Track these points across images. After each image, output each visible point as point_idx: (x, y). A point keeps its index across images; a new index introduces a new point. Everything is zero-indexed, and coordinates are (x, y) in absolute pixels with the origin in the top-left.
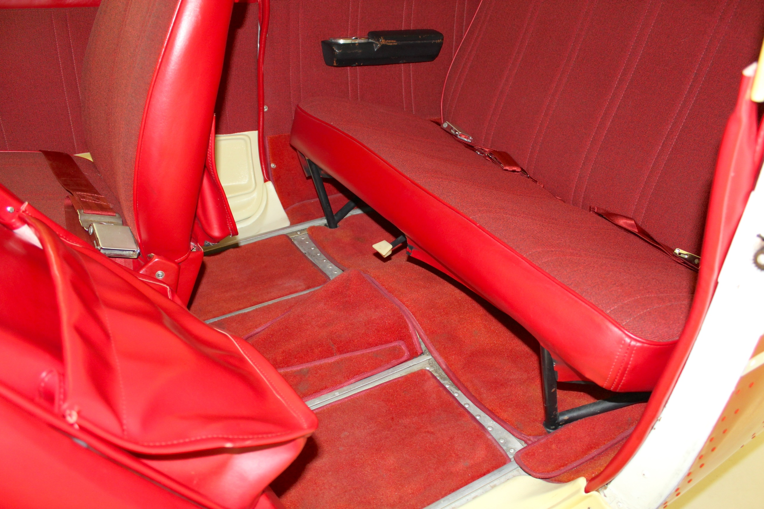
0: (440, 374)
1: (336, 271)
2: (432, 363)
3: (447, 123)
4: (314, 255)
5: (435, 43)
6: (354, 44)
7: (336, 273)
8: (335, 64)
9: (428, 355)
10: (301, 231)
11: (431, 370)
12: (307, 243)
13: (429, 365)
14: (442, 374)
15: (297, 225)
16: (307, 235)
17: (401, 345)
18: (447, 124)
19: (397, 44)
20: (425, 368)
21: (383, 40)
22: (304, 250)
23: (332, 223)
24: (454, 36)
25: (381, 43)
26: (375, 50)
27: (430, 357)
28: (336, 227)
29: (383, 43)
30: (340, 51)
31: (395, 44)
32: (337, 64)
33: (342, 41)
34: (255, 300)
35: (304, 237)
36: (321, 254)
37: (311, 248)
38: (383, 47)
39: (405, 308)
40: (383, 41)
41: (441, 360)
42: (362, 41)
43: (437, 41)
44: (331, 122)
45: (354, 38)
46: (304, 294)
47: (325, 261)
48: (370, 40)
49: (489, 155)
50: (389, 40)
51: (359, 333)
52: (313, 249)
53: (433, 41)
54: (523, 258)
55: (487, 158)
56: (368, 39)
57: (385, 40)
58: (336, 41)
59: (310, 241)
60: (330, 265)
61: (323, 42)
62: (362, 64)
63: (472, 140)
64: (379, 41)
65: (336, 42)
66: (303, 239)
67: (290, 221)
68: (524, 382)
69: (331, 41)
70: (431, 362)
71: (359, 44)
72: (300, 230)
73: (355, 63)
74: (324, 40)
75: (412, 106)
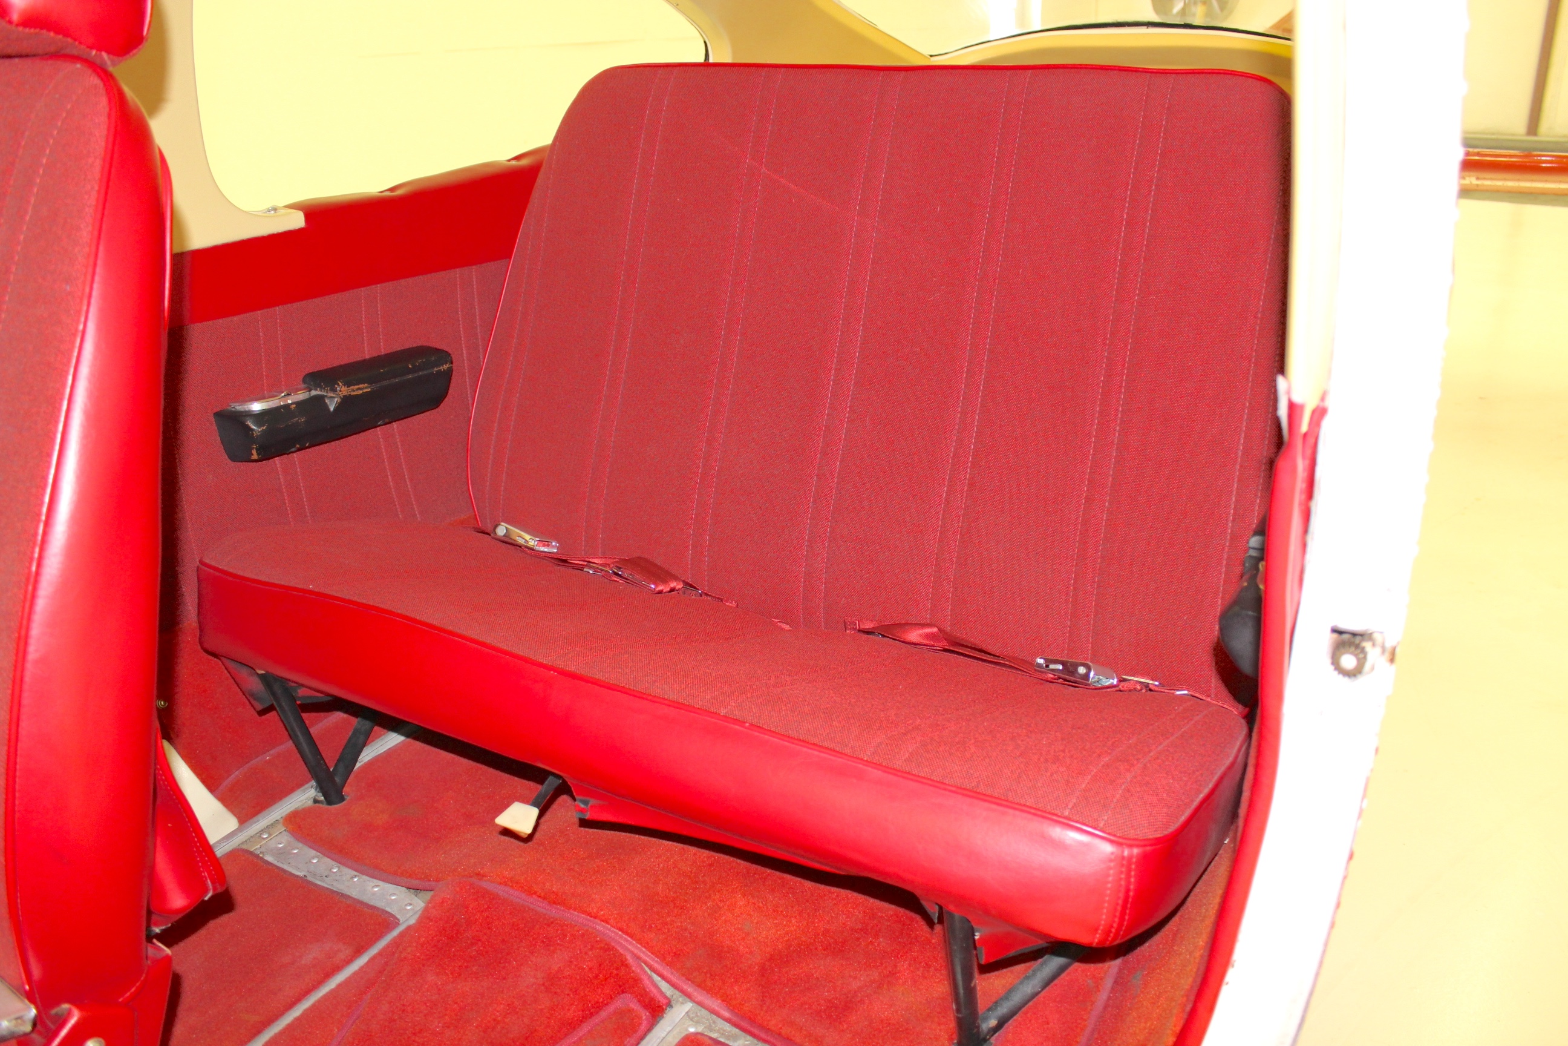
0: (722, 1031)
1: (394, 894)
2: (697, 1016)
3: (502, 525)
4: (326, 874)
5: (439, 372)
6: (287, 406)
7: (393, 898)
8: (255, 456)
9: (682, 1003)
10: (268, 828)
11: (700, 1029)
12: (295, 852)
13: (691, 1023)
14: (724, 1031)
15: (255, 819)
16: (287, 833)
17: (627, 1001)
18: (504, 528)
19: (369, 390)
20: (687, 1030)
21: (343, 387)
22: (298, 869)
23: (331, 791)
24: (464, 349)
25: (340, 393)
26: (332, 409)
27: (689, 1005)
28: (342, 799)
29: (345, 393)
30: (264, 428)
31: (367, 390)
32: (260, 456)
33: (257, 407)
34: (254, 1018)
35: (282, 840)
36: (339, 867)
37: (310, 861)
38: (346, 401)
39: (600, 927)
40: (343, 390)
41: (715, 1004)
42: (301, 396)
43: (441, 368)
44: (309, 585)
45: (283, 394)
46: (361, 969)
47: (356, 879)
48: (314, 393)
49: (616, 571)
50: (354, 386)
51: (542, 1010)
52: (315, 861)
53: (436, 369)
54: (868, 763)
55: (615, 578)
56: (310, 391)
57: (347, 387)
58: (246, 407)
59: (300, 845)
60: (372, 884)
61: (218, 415)
62: (307, 445)
63: (558, 548)
64: (334, 390)
65: (247, 409)
66: (281, 846)
67: (235, 815)
68: (879, 987)
69: (234, 409)
70: (694, 1015)
71: (298, 404)
72: (265, 829)
73: (295, 446)
74: (218, 410)
75: (412, 505)
